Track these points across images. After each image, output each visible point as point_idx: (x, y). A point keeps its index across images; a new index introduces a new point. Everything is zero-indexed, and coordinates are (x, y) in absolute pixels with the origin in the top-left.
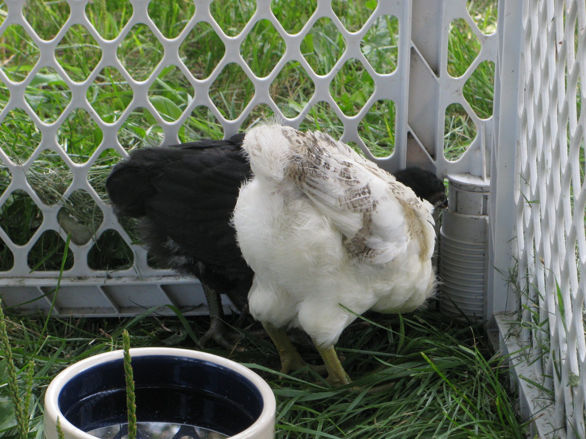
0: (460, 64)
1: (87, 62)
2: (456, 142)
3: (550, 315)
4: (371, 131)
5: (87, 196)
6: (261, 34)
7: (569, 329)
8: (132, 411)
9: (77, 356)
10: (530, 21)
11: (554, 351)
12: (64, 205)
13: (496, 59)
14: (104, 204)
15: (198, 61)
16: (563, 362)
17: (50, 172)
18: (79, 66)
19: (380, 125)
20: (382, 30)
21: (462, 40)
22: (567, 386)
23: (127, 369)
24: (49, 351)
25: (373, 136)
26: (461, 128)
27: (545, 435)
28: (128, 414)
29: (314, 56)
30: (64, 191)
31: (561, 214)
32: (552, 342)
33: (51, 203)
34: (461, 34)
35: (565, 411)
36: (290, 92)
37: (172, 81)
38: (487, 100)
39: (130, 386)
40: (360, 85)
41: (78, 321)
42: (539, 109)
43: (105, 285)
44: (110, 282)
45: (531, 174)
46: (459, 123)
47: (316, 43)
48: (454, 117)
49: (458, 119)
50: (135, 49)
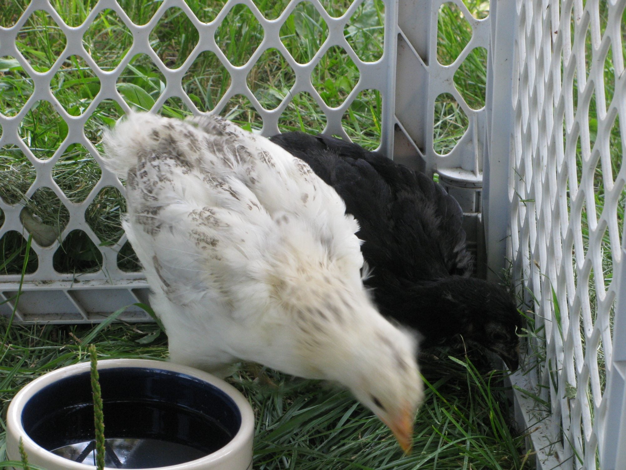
0: (451, 47)
1: (51, 46)
2: (448, 131)
3: (546, 322)
4: (357, 119)
5: (51, 194)
6: (239, 14)
7: (565, 337)
8: (100, 431)
9: (42, 365)
10: (524, 6)
11: (550, 360)
12: (27, 204)
13: (489, 46)
14: (70, 202)
15: (171, 43)
16: (560, 372)
17: (11, 169)
18: (43, 49)
19: (366, 113)
20: (368, 9)
21: (454, 19)
22: (564, 398)
23: (95, 387)
24: (12, 361)
25: (359, 124)
26: (453, 116)
27: (541, 449)
28: (96, 434)
29: (296, 37)
30: (27, 190)
31: (557, 215)
32: (548, 350)
33: (13, 202)
34: (452, 13)
35: (561, 425)
36: (270, 78)
37: (144, 66)
38: (480, 85)
39: (98, 404)
40: (345, 69)
41: (44, 327)
42: (534, 102)
43: (72, 289)
44: (76, 286)
45: (526, 170)
46: (450, 111)
47: (298, 23)
48: (445, 104)
49: (449, 106)
50: (104, 31)
